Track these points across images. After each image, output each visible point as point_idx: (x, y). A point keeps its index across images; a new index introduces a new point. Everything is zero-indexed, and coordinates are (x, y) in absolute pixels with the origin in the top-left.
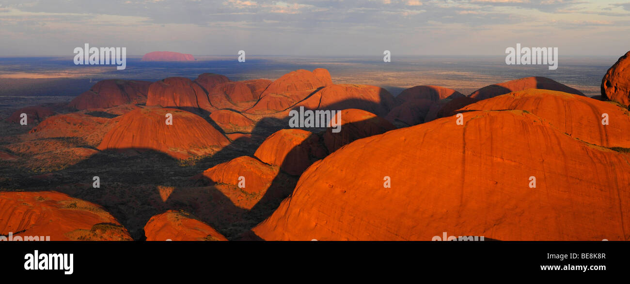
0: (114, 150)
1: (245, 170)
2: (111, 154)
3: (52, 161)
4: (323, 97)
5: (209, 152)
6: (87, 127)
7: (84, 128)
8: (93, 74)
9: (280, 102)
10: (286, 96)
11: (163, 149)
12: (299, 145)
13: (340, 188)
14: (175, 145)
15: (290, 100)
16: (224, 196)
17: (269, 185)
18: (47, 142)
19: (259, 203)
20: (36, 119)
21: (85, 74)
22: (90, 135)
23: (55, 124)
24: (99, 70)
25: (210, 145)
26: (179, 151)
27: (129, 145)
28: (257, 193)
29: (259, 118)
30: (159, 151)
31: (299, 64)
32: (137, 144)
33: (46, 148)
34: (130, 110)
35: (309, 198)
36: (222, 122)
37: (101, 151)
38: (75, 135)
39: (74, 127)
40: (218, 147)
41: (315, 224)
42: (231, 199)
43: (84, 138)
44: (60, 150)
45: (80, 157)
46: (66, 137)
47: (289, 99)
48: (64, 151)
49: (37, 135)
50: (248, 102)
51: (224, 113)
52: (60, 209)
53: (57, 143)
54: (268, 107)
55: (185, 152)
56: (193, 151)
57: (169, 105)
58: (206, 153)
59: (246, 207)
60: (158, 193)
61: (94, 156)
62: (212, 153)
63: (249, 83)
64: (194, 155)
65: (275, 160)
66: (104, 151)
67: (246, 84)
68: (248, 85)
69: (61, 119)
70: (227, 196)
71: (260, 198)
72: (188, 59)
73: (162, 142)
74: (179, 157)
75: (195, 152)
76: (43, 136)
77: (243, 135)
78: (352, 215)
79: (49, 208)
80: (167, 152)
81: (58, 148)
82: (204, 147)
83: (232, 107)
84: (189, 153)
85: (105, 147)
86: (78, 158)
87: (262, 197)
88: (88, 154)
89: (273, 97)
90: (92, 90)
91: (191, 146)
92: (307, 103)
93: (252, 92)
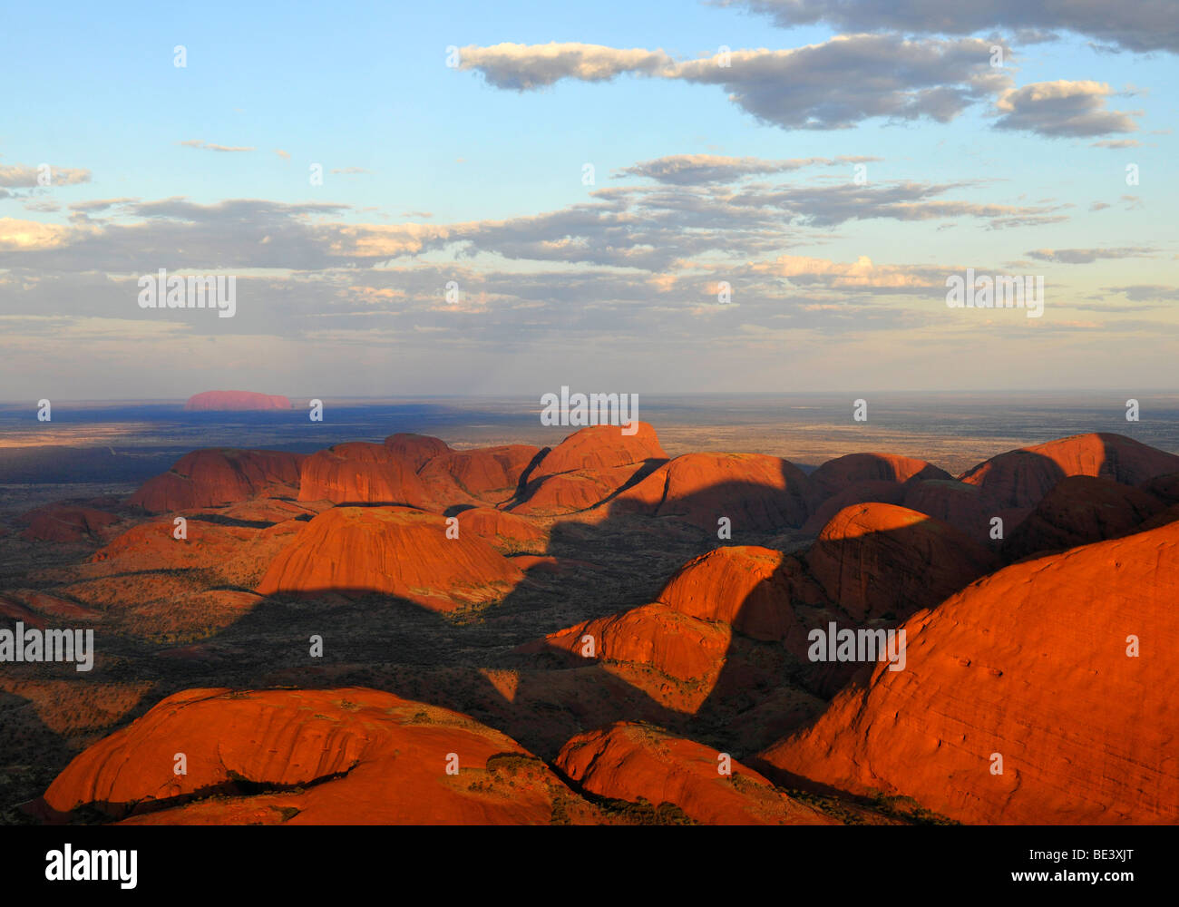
0: (296, 594)
1: (665, 633)
2: (290, 602)
3: (178, 620)
4: (672, 479)
5: (491, 594)
6: (214, 546)
7: (208, 550)
8: (109, 438)
9: (582, 490)
10: (591, 479)
11: (400, 590)
12: (769, 579)
13: (988, 667)
14: (421, 582)
15: (601, 486)
16: (631, 687)
17: (720, 662)
18: (147, 579)
19: (708, 700)
20: (84, 531)
21: (92, 438)
22: (228, 563)
23: (147, 542)
24: (113, 430)
25: (490, 579)
26: (431, 594)
27: (327, 584)
28: (699, 678)
29: (547, 523)
30: (392, 594)
31: (505, 412)
32: (342, 582)
33: (149, 592)
34: (274, 510)
35: (919, 688)
36: (482, 533)
37: (266, 596)
38: (193, 563)
39: (188, 547)
40: (504, 584)
41: (936, 742)
42: (648, 692)
43: (217, 572)
44: (180, 594)
45: (232, 609)
46: (174, 569)
47: (597, 485)
48: (192, 597)
49: (113, 566)
50: (499, 490)
51: (484, 515)
52: (403, 726)
53: (168, 581)
54: (558, 500)
55: (444, 596)
56: (459, 593)
57: (348, 500)
58: (485, 597)
59: (684, 709)
60: (490, 684)
61: (259, 607)
62: (498, 597)
63: (498, 453)
64: (464, 600)
65: (716, 611)
66: (272, 596)
67: (492, 454)
68: (496, 457)
69: (157, 532)
70: (638, 686)
71: (708, 689)
72: (279, 406)
73: (394, 577)
74: (437, 607)
75: (465, 595)
76: (125, 567)
77: (539, 558)
78: (1022, 723)
79: (379, 724)
80: (408, 597)
81: (174, 591)
82: (479, 585)
83: (470, 501)
84: (453, 597)
85: (274, 588)
86: (229, 612)
87: (712, 687)
88: (244, 604)
89: (566, 481)
90: (174, 471)
91: (453, 584)
92: (641, 492)
93: (506, 469)
